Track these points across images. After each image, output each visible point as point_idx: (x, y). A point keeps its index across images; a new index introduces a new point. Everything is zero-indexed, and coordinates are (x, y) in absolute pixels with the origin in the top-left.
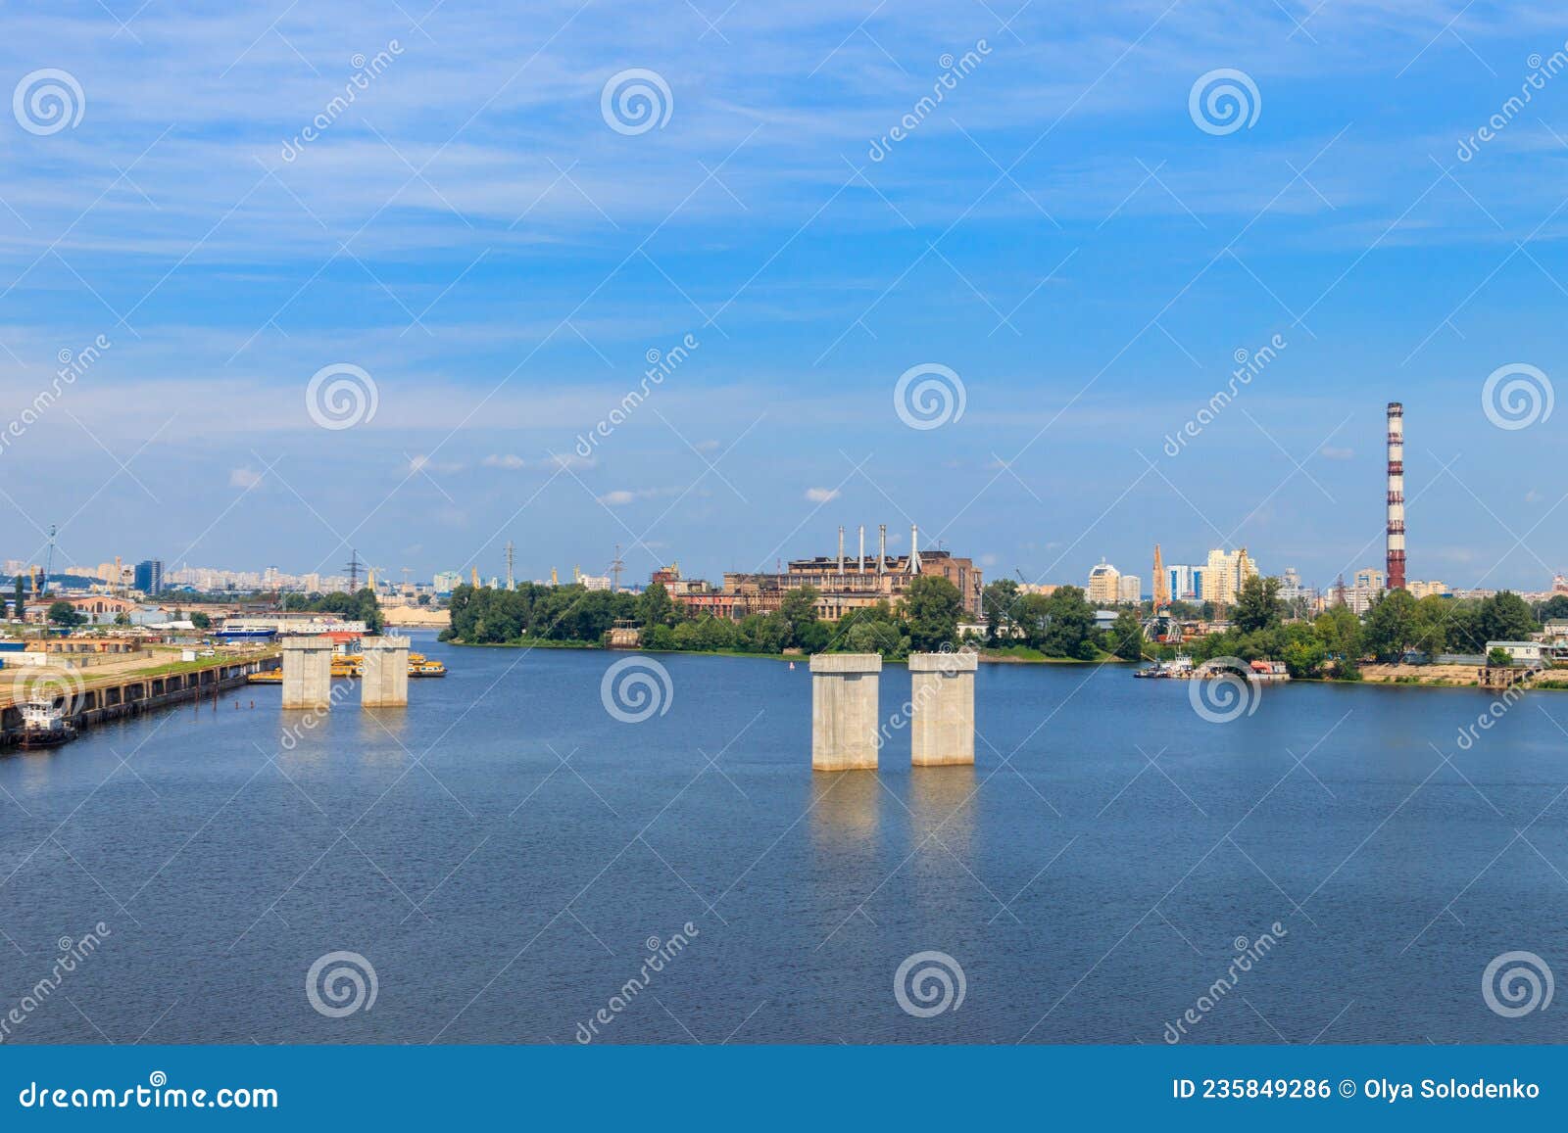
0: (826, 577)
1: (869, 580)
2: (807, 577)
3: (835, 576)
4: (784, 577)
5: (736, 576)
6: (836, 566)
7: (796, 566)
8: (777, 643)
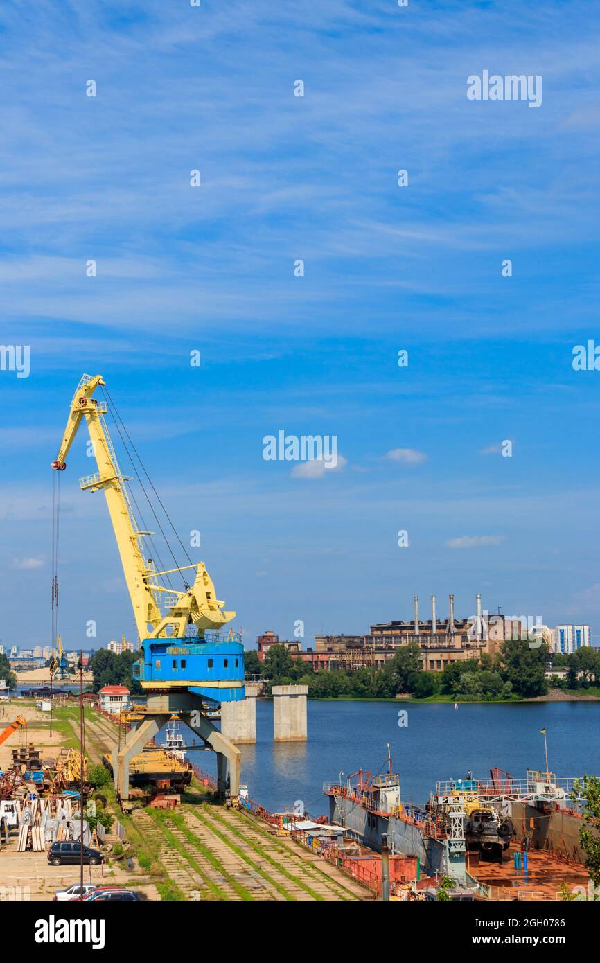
0: (405, 637)
1: (442, 638)
2: (388, 637)
3: (413, 636)
4: (370, 638)
5: (325, 638)
6: (413, 628)
7: (377, 629)
8: (390, 689)
